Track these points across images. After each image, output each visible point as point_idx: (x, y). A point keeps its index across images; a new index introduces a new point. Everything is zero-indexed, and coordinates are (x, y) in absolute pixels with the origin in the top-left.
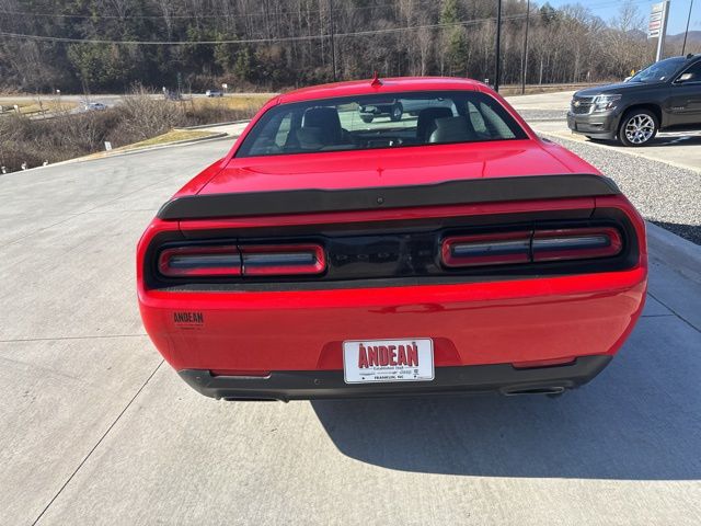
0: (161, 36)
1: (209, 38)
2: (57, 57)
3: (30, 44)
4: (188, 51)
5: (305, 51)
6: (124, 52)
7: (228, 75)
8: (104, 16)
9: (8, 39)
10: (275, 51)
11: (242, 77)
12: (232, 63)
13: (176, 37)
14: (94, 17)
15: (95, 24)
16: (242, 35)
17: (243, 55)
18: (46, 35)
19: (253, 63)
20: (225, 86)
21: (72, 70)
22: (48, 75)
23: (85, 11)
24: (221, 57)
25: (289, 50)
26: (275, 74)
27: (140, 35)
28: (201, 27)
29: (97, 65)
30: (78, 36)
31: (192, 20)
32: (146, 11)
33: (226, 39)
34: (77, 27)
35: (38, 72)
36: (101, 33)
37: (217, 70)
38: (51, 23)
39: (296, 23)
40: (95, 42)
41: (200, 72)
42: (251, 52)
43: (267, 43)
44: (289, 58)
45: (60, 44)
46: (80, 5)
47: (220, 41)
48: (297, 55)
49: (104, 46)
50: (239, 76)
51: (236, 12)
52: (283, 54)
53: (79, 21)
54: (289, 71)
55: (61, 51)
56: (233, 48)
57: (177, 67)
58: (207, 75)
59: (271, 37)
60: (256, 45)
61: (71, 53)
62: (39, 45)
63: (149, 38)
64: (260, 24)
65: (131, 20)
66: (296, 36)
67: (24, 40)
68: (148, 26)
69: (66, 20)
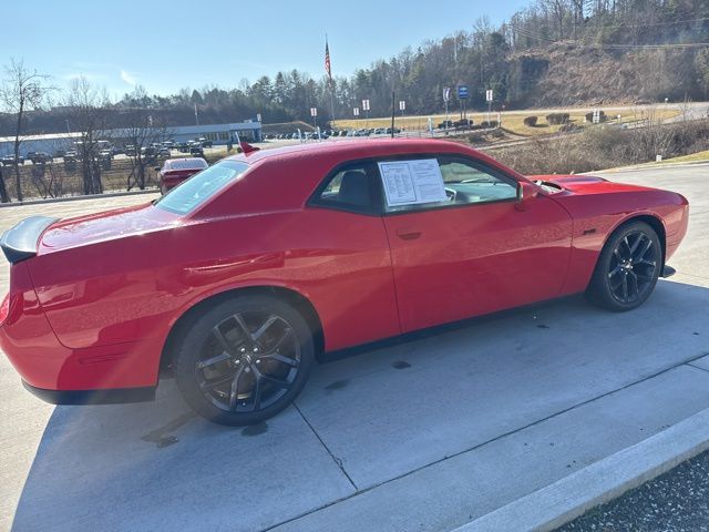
2: (682, 64)
3: (660, 54)
18: (677, 42)
21: (694, 76)
45: (690, 49)
55: (689, 57)
61: (699, 58)
62: (668, 52)
67: (654, 50)
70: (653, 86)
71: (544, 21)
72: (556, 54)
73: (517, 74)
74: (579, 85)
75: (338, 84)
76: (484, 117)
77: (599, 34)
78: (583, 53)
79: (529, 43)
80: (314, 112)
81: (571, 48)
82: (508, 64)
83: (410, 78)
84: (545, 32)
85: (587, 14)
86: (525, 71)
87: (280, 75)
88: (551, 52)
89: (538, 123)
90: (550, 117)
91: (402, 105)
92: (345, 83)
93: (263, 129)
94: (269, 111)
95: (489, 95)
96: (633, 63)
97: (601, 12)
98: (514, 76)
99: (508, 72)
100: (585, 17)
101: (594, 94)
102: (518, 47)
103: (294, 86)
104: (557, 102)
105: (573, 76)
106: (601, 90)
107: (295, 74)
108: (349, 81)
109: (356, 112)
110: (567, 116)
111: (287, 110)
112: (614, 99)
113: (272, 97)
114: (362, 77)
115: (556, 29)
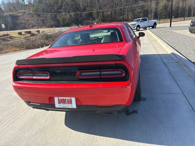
0: (80, 11)
1: (92, 10)
2: (55, 18)
3: (49, 15)
4: (86, 14)
5: (118, 12)
6: (71, 16)
7: (96, 20)
8: (66, 7)
9: (44, 14)
10: (109, 13)
11: (100, 20)
12: (98, 17)
13: (83, 11)
14: (64, 7)
15: (64, 9)
16: (101, 9)
17: (101, 14)
18: (52, 13)
19: (103, 16)
20: (95, 23)
21: (58, 21)
22: (53, 23)
23: (61, 6)
24: (95, 15)
25: (113, 12)
26: (109, 19)
27: (75, 11)
28: (90, 8)
29: (64, 19)
30: (60, 12)
31: (88, 6)
32: (76, 5)
33: (96, 10)
34: (60, 10)
35: (50, 22)
36: (65, 11)
37: (94, 19)
38: (54, 10)
39: (115, 4)
40: (64, 14)
41: (89, 20)
42: (103, 13)
43: (107, 10)
44: (113, 14)
45: (56, 15)
46: (60, 4)
47: (95, 11)
48: (115, 13)
49: (66, 15)
50: (99, 20)
51: (99, 3)
52: (112, 13)
53: (60, 8)
54: (113, 18)
56: (98, 13)
57: (84, 19)
58: (91, 20)
59: (108, 9)
60: (104, 11)
61: (58, 17)
62: (51, 15)
63: (77, 12)
64: (105, 5)
65: (72, 7)
66: (115, 8)
67: (47, 15)
68: (76, 8)
69: (57, 9)
70: (50, 24)
71: (13, 4)
72: (20, 14)
73: (9, 19)
74: (30, 23)
76: (4, 33)
77: (32, 9)
78: (29, 14)
79: (10, 10)
81: (24, 12)
82: (5, 16)
84: (14, 7)
85: (26, 3)
86: (12, 19)
88: (18, 13)
89: (22, 34)
90: (26, 32)
95: (3, 26)
96: (43, 18)
97: (30, 3)
98: (8, 20)
99: (6, 19)
100: (26, 4)
101: (35, 26)
102: (7, 12)
104: (25, 28)
105: (27, 20)
106: (37, 24)
110: (31, 32)
112: (41, 27)
115: (18, 7)
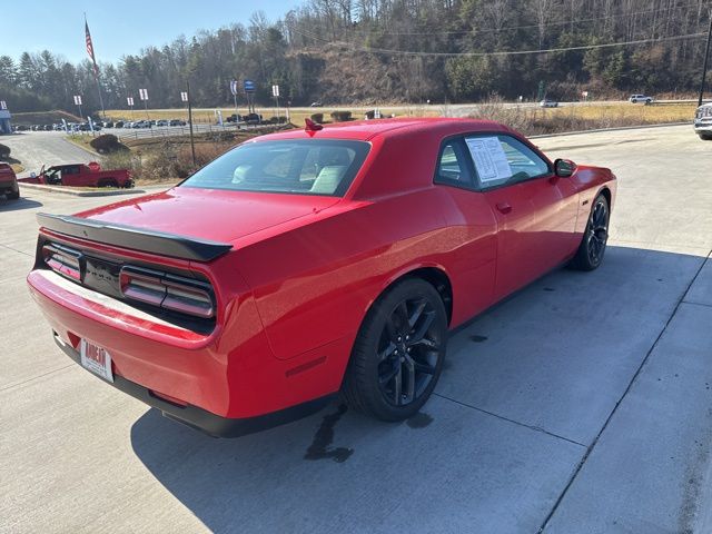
0: (532, 45)
1: (582, 43)
2: (435, 71)
3: (418, 60)
4: (556, 58)
5: (697, 49)
6: (493, 63)
7: (594, 82)
8: (483, 30)
9: (402, 56)
10: (657, 52)
11: (611, 83)
12: (601, 68)
13: (546, 45)
14: (474, 32)
15: (473, 38)
16: (621, 36)
17: (616, 59)
18: (431, 51)
19: (626, 67)
20: (586, 94)
21: (445, 81)
22: (425, 86)
23: (467, 27)
24: (590, 63)
25: (676, 50)
26: (651, 79)
27: (512, 45)
28: (575, 32)
29: (468, 74)
30: (457, 50)
31: (567, 26)
32: (522, 21)
33: (600, 43)
34: (458, 42)
35: (419, 84)
36: (477, 46)
37: (583, 77)
38: (437, 40)
39: (693, 17)
40: (469, 55)
41: (563, 79)
42: (627, 55)
43: (648, 43)
44: (674, 59)
45: (441, 58)
46: (464, 21)
47: (593, 45)
48: (685, 55)
49: (476, 58)
50: (607, 82)
51: (619, 12)
52: (667, 56)
53: (459, 36)
54: (669, 74)
55: (440, 64)
56: (606, 52)
57: (542, 75)
58: (571, 82)
59: (656, 36)
60: (634, 47)
61: (448, 67)
62: (424, 59)
63: (519, 48)
64: (644, 23)
65: (506, 31)
66: (689, 32)
67: (413, 57)
68: (521, 34)
69: (450, 37)
70: (415, 89)
71: (316, 22)
72: (331, 54)
73: (297, 71)
74: (355, 85)
75: (102, 69)
76: (274, 112)
77: (367, 39)
78: (355, 55)
79: (306, 41)
80: (78, 100)
81: (344, 49)
82: (288, 60)
83: (188, 69)
84: (318, 32)
85: (355, 18)
86: (305, 69)
87: (26, 57)
88: (326, 52)
89: (324, 120)
90: (335, 114)
91: (184, 96)
92: (110, 70)
93: (13, 120)
94: (16, 96)
95: (276, 91)
96: (397, 68)
97: (366, 19)
98: (294, 73)
99: (288, 68)
100: (353, 21)
101: (368, 94)
102: (296, 46)
103: (46, 70)
104: (336, 101)
105: (348, 76)
106: (373, 91)
107: (46, 56)
108: (115, 67)
109: (130, 101)
110: (349, 114)
111: (40, 98)
112: (385, 100)
113: (18, 81)
114: (131, 64)
115: (328, 30)
